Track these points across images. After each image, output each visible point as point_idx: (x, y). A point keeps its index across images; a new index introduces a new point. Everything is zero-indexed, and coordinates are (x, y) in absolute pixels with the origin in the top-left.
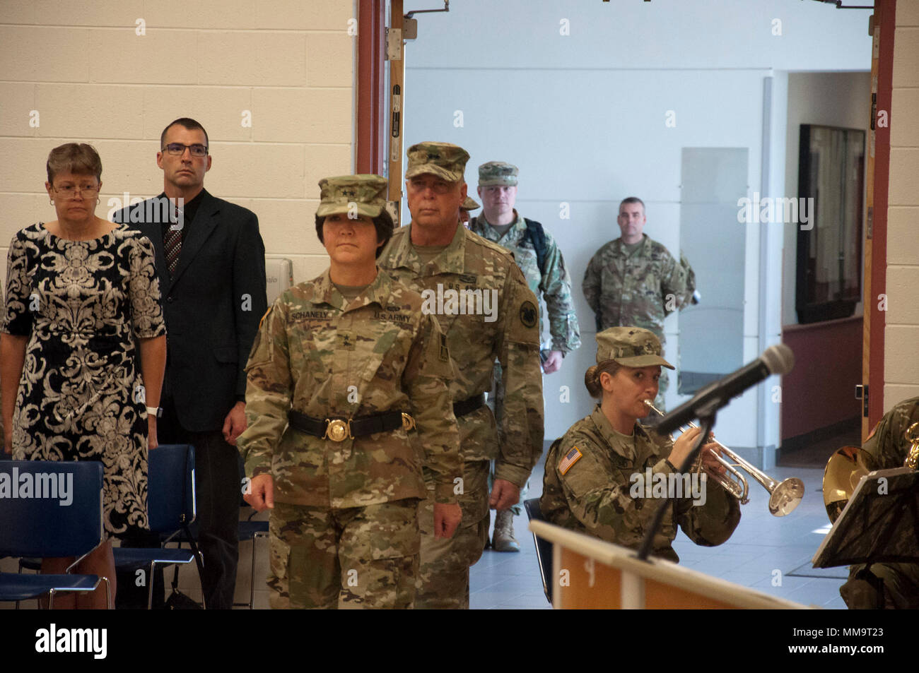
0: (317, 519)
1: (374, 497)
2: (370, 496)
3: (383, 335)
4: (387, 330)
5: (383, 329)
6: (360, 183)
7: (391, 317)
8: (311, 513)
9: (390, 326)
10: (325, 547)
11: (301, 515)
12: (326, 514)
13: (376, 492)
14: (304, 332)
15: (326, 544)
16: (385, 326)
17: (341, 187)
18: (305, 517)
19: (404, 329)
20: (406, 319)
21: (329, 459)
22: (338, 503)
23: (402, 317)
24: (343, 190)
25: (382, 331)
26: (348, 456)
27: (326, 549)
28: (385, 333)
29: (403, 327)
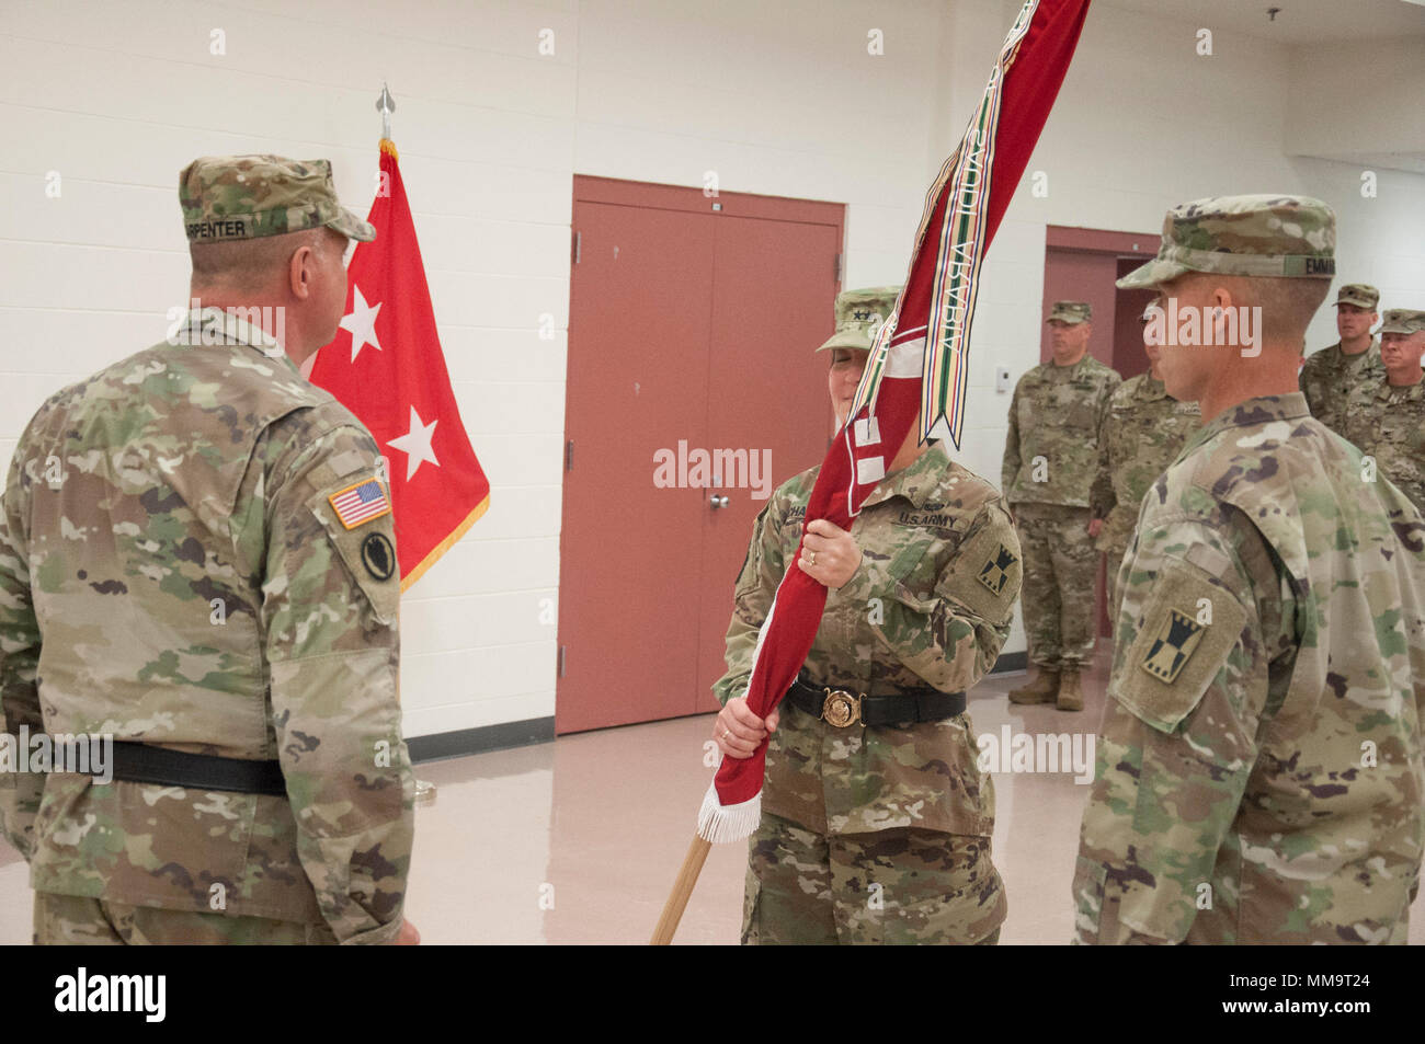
0: (800, 844)
1: (891, 816)
2: (884, 814)
3: (905, 548)
4: (912, 541)
5: (907, 540)
6: (882, 298)
7: (925, 520)
8: (791, 830)
9: (921, 534)
10: (815, 891)
11: (776, 832)
12: (815, 837)
13: (894, 807)
14: (790, 539)
15: (816, 886)
16: (912, 534)
17: (854, 305)
18: (783, 836)
19: (943, 539)
20: (949, 523)
21: (825, 751)
22: (839, 824)
23: (942, 519)
24: (856, 310)
25: (906, 543)
26: (857, 747)
27: (817, 894)
28: (909, 546)
29: (941, 534)
